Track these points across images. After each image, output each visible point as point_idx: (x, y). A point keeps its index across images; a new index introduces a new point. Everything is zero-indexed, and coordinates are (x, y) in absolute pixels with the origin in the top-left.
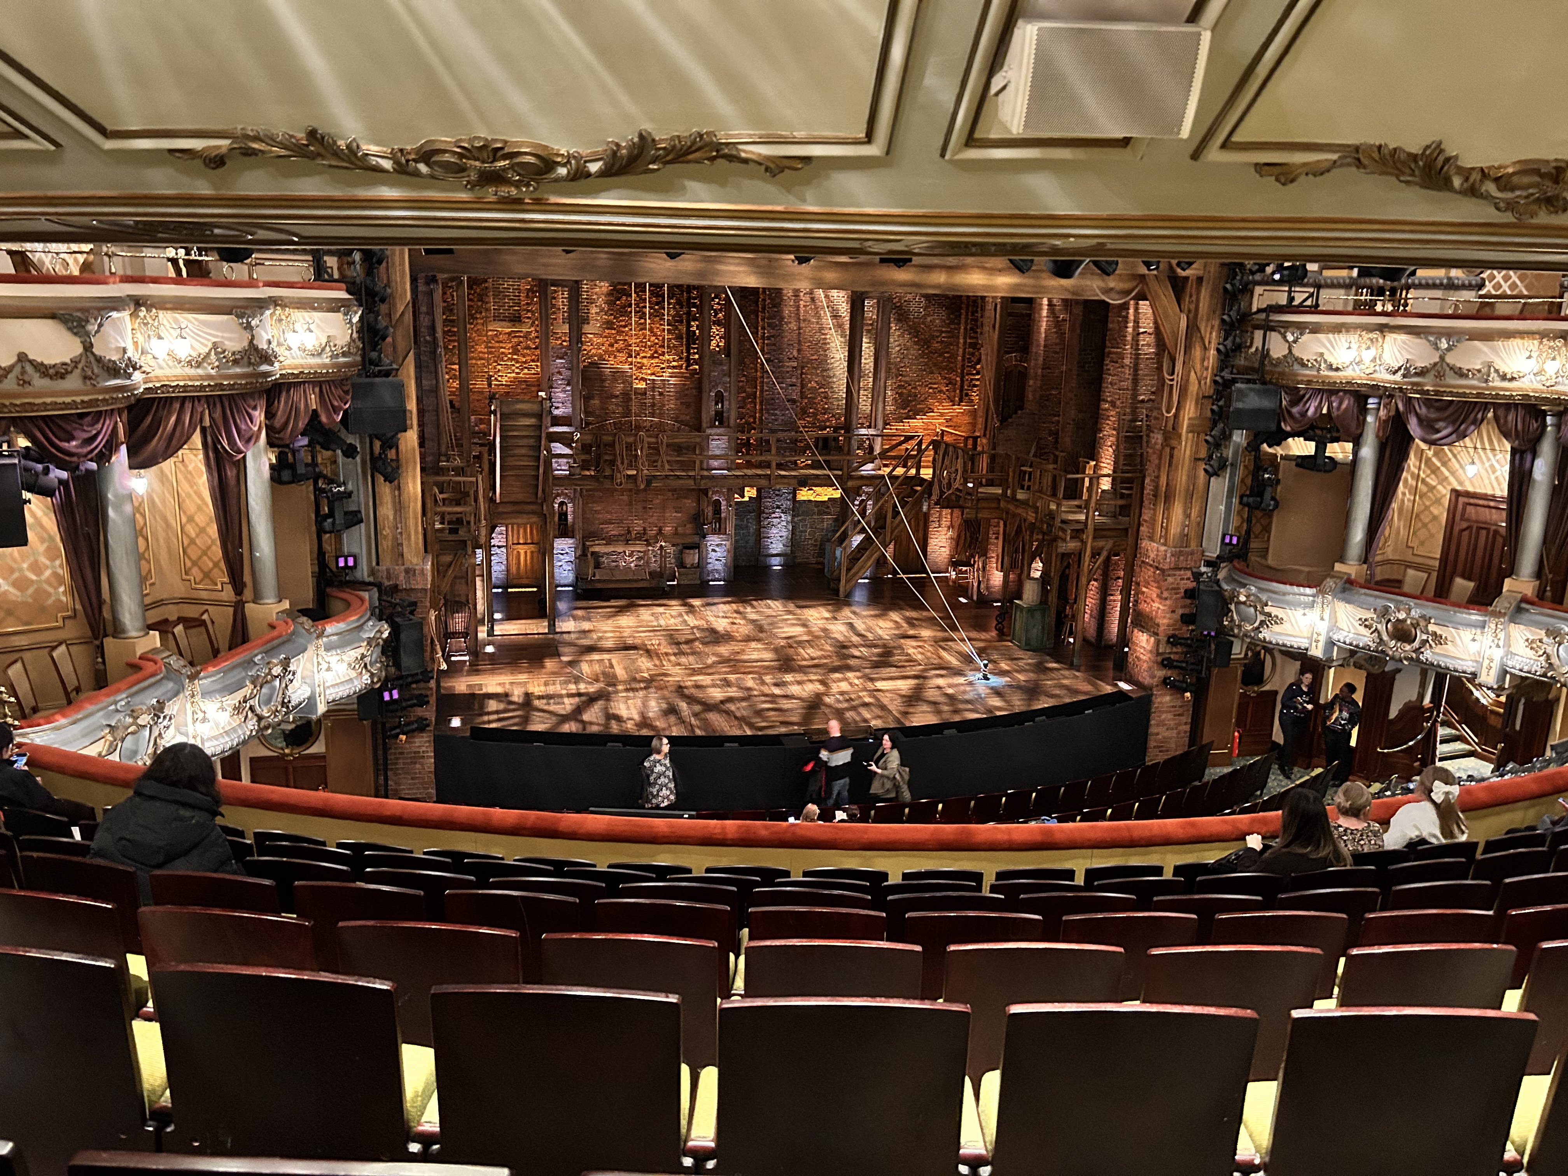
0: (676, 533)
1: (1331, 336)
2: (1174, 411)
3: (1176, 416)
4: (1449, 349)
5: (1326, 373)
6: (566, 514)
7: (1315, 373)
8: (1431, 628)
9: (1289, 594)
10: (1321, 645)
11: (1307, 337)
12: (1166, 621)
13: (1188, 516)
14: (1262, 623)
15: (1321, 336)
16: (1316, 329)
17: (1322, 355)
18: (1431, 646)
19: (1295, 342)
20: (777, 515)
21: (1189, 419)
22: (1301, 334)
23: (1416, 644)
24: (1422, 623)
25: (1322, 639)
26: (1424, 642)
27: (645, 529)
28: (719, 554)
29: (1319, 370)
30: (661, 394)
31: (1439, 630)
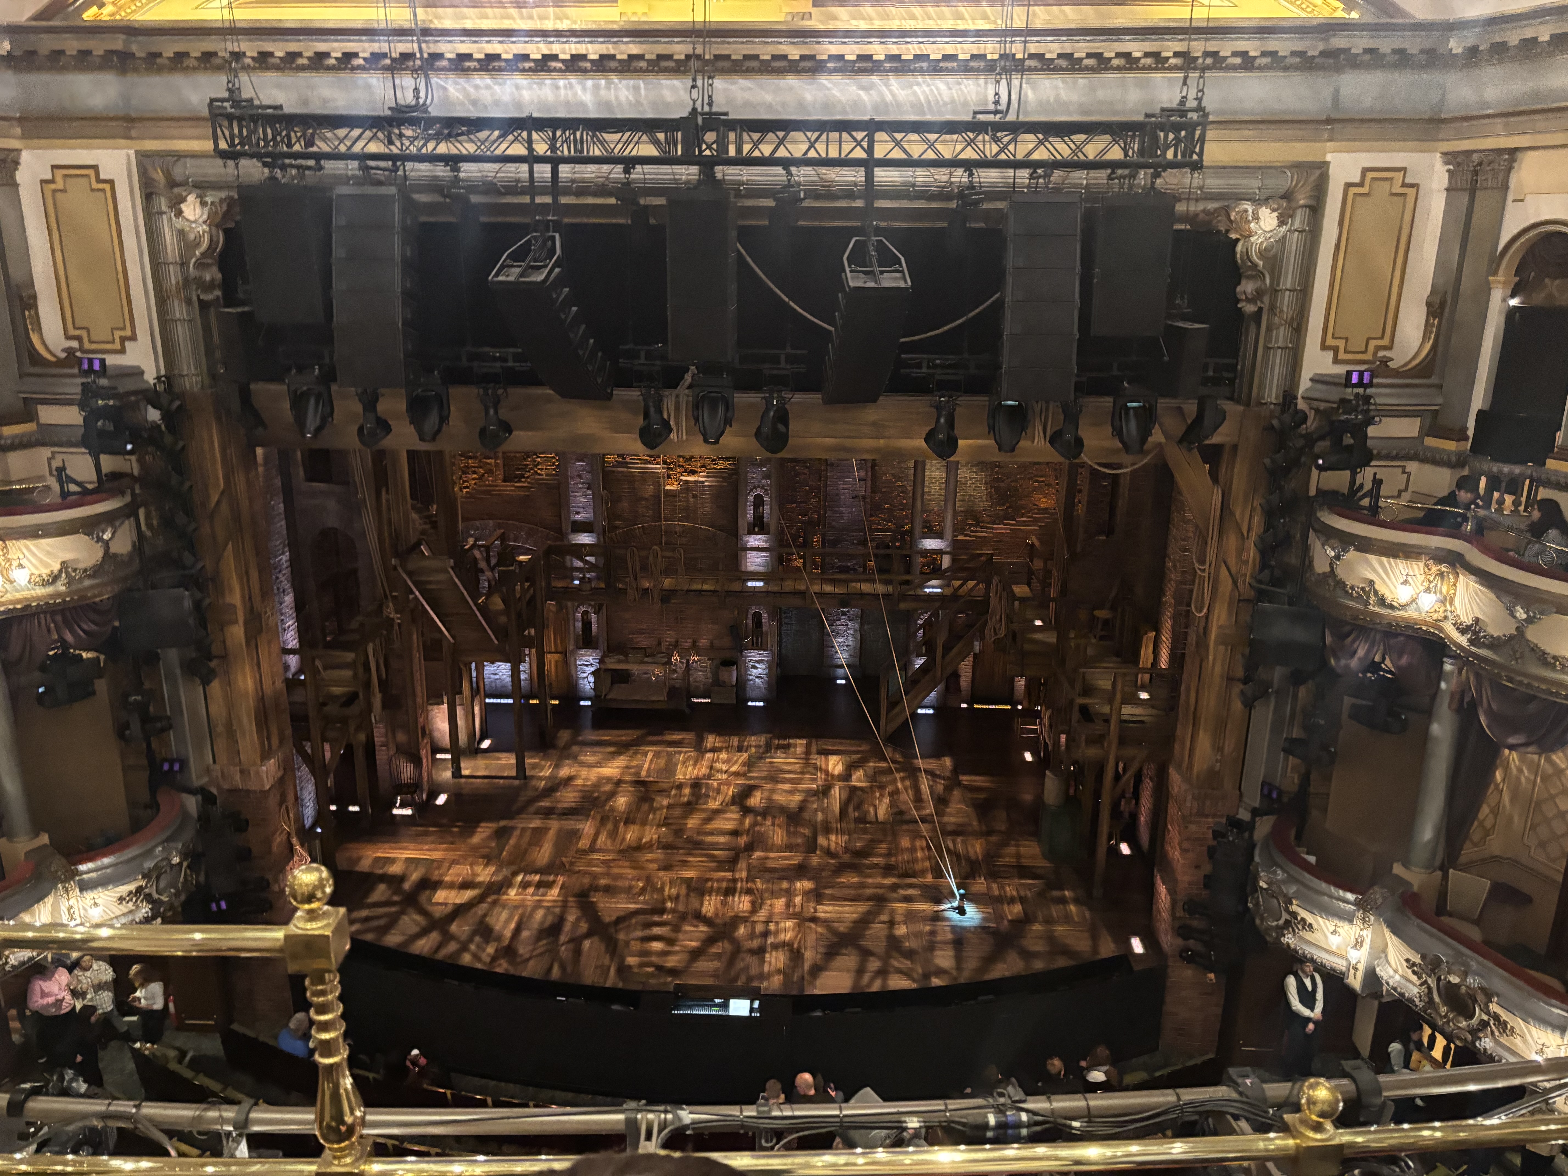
0: (712, 646)
1: (1384, 559)
2: (1205, 610)
3: (1207, 617)
4: (1530, 620)
5: (1376, 609)
6: (590, 623)
7: (1362, 607)
8: (1494, 1007)
9: (1324, 894)
10: (1360, 974)
11: (1352, 554)
12: (1186, 878)
13: (1219, 749)
14: (1288, 923)
15: (1373, 558)
16: (1365, 546)
17: (1371, 583)
18: (1492, 1033)
19: (1338, 557)
20: (842, 622)
21: (1220, 627)
22: (1345, 551)
23: (1474, 1021)
24: (1480, 997)
25: (1361, 967)
26: (1484, 1024)
27: (677, 642)
28: (760, 671)
29: (1367, 603)
30: (695, 496)
31: (1504, 1015)
